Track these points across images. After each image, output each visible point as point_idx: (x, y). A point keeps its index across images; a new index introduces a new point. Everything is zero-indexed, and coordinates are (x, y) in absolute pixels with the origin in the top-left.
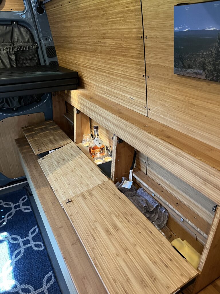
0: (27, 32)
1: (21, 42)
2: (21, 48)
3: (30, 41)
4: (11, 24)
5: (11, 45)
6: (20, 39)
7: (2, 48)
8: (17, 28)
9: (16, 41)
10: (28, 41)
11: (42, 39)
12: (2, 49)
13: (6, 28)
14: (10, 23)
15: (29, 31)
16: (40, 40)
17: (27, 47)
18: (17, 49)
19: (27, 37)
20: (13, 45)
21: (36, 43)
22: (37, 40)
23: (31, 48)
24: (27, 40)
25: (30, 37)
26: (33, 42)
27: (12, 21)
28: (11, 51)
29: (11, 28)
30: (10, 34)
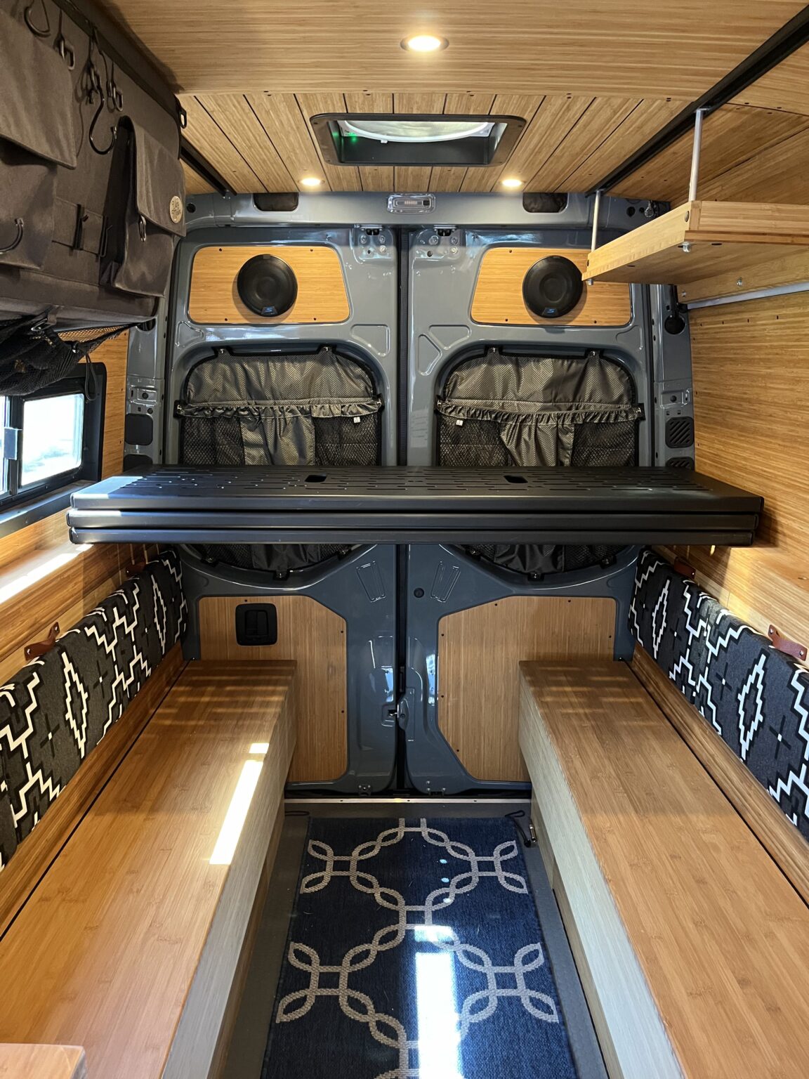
0: (620, 378)
1: (600, 402)
2: (595, 417)
3: (625, 399)
4: (585, 357)
5: (570, 409)
6: (599, 395)
7: (548, 413)
8: (597, 368)
9: (587, 397)
10: (619, 400)
11: (660, 398)
12: (545, 418)
13: (570, 366)
14: (582, 354)
15: (628, 374)
16: (653, 401)
17: (613, 415)
18: (584, 420)
19: (618, 390)
20: (577, 409)
21: (641, 406)
22: (644, 397)
23: (620, 419)
24: (616, 397)
25: (627, 391)
26: (632, 404)
27: (588, 350)
28: (567, 422)
29: (581, 365)
30: (575, 381)
